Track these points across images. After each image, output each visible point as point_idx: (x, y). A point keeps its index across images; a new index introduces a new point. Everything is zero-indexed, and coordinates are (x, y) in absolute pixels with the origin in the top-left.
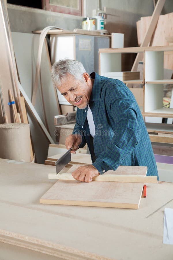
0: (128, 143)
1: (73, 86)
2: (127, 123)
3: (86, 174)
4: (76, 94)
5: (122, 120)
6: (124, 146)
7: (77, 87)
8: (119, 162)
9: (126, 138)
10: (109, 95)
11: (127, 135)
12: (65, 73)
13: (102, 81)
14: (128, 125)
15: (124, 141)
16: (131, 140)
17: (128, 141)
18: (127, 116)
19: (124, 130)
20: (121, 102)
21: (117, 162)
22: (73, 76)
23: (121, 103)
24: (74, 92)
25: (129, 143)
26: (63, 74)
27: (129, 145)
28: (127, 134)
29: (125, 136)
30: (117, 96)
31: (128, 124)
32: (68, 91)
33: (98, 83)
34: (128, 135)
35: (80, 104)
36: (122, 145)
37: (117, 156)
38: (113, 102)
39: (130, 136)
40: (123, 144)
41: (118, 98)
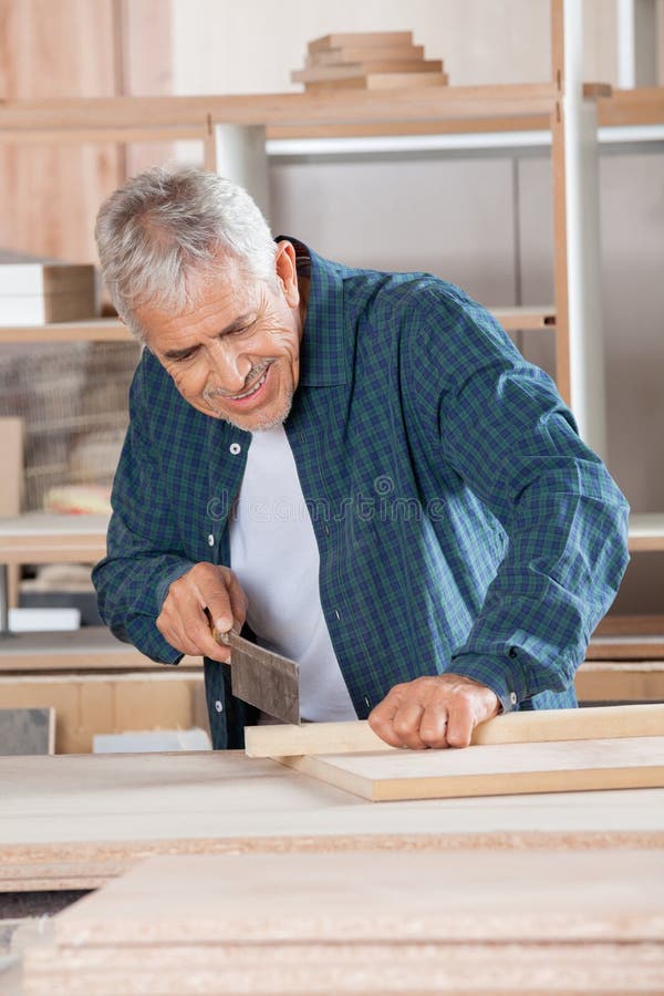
0: (593, 567)
1: (242, 313)
2: (572, 477)
3: (450, 708)
4: (248, 350)
5: (538, 464)
6: (580, 579)
7: (259, 317)
8: (579, 651)
9: (581, 544)
10: (428, 351)
11: (584, 530)
12: (206, 244)
13: (351, 285)
14: (580, 487)
15: (579, 559)
16: (603, 554)
17: (594, 558)
18: (556, 442)
19: (571, 509)
20: (502, 379)
21: (570, 649)
22: (242, 259)
23: (505, 387)
24: (242, 343)
25: (598, 566)
26: (197, 252)
27: (597, 578)
28: (585, 525)
29: (579, 537)
30: (476, 352)
31: (577, 478)
32: (214, 338)
33: (332, 293)
34: (587, 529)
35: (260, 405)
36: (570, 577)
37: (564, 622)
38: (461, 381)
39: (598, 534)
40: (575, 573)
41: (486, 361)
